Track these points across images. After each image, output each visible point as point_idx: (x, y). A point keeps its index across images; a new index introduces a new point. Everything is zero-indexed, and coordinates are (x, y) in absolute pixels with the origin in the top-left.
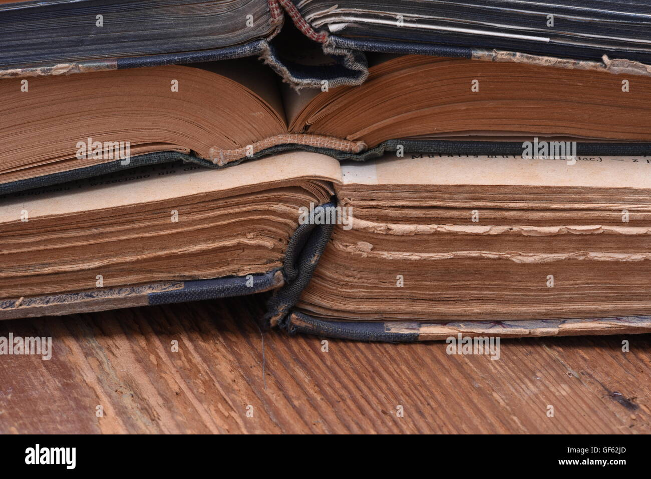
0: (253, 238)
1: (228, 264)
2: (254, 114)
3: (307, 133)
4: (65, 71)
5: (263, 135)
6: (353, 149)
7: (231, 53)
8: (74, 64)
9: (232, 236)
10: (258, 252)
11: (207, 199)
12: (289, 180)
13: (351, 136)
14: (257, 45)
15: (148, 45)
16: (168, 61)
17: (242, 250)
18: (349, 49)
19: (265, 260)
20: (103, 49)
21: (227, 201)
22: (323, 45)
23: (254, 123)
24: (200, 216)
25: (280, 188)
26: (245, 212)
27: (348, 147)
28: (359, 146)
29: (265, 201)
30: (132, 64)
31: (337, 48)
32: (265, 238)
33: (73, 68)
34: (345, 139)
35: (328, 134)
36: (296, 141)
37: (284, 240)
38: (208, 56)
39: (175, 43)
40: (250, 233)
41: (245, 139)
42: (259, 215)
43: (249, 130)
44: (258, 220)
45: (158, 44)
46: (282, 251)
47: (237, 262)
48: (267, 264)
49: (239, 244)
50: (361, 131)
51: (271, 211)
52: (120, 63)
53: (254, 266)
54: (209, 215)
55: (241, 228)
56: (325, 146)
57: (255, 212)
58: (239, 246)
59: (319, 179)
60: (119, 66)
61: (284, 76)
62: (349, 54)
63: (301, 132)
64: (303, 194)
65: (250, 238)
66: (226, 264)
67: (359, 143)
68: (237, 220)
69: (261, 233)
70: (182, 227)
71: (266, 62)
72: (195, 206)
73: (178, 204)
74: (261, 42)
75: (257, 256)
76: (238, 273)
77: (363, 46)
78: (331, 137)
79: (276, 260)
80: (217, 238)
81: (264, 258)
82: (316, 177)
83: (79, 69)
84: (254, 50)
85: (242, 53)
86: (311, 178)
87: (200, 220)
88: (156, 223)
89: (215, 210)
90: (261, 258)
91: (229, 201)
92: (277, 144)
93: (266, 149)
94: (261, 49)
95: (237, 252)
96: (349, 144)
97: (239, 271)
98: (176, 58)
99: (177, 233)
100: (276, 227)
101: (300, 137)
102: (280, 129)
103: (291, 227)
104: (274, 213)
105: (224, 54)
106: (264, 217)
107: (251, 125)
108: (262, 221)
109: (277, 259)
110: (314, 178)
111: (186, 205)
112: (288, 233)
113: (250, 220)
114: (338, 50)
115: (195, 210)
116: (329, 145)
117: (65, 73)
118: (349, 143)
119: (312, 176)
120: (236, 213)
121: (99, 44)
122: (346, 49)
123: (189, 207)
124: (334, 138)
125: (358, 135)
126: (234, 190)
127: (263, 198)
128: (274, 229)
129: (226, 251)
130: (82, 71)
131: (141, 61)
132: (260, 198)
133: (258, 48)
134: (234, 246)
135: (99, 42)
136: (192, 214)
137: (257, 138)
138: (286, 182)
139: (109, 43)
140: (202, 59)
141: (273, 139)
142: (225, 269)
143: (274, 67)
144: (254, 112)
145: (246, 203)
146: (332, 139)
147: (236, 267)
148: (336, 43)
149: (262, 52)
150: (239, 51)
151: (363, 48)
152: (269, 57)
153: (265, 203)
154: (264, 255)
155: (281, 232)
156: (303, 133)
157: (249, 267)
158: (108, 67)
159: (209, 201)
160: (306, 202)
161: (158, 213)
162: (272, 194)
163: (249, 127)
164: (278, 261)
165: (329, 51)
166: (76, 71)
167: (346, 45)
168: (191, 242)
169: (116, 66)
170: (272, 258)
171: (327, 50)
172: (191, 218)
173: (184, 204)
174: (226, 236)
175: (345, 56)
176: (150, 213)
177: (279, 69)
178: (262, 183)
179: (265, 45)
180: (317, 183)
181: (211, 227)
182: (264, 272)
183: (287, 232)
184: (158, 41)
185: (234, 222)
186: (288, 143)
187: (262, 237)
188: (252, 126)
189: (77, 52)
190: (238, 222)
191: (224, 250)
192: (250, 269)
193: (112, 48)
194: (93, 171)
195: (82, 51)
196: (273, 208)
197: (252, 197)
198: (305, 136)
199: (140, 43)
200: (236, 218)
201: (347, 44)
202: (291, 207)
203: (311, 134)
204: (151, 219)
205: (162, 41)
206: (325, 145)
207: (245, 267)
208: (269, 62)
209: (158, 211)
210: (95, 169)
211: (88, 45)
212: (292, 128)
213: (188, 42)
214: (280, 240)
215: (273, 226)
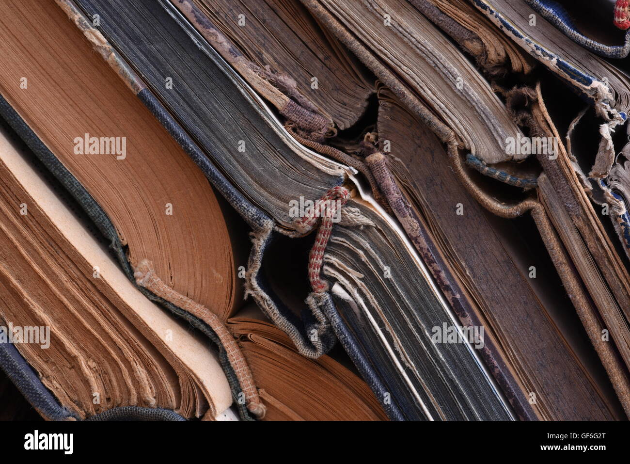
0: (91, 369)
1: (46, 362)
2: (214, 271)
3: (238, 343)
4: (97, 42)
5: (202, 299)
6: (251, 403)
7: (237, 198)
8: (111, 47)
9: (78, 345)
10: (80, 385)
11: (99, 287)
12: (177, 360)
13: (264, 392)
14: (263, 218)
15: (184, 110)
16: (183, 140)
17: (71, 367)
18: (329, 322)
19: (76, 398)
20: (148, 68)
21: (110, 310)
22: (313, 293)
23: (206, 280)
24: (77, 294)
25: (163, 357)
26: (112, 340)
27: (251, 397)
28: (259, 408)
29: (136, 353)
30: (152, 106)
31: (320, 307)
32: (100, 381)
33: (105, 49)
34: (257, 388)
35: (252, 366)
36: (221, 336)
37: (112, 402)
38: (217, 177)
39: (207, 135)
40: (94, 361)
41: (183, 285)
42: (119, 357)
43: (195, 282)
44: (113, 359)
45: (193, 119)
46: (98, 410)
47: (55, 369)
48: (74, 403)
49: (75, 358)
50: (277, 400)
51: (131, 366)
52: (145, 92)
53: (62, 390)
54: (85, 302)
55: (93, 349)
56: (237, 371)
57: (119, 350)
58: (73, 359)
59: (202, 388)
60: (141, 93)
61: (250, 269)
62: (324, 325)
63: (236, 335)
64: (172, 386)
65: (89, 366)
66: (45, 360)
67: (261, 406)
68: (98, 336)
69: (102, 374)
70: (53, 282)
71: (253, 241)
72: (83, 280)
73: (74, 259)
74: (269, 220)
75: (75, 386)
76: (44, 378)
77: (343, 333)
78: (250, 371)
79: (84, 410)
80: (66, 329)
81: (78, 396)
82: (201, 383)
83: (108, 57)
84: (257, 219)
85: (245, 208)
86: (196, 381)
87: (73, 296)
88: (41, 251)
89: (92, 305)
90: (76, 391)
91: (112, 312)
92: (205, 320)
93: (190, 314)
94: (262, 226)
95: (65, 362)
96: (254, 395)
97: (47, 377)
98: (192, 146)
99: (44, 282)
100: (119, 385)
101: (229, 337)
102: (222, 312)
103: (129, 400)
104: (131, 370)
105: (230, 192)
106: (120, 363)
107: (202, 278)
108: (115, 365)
109: (86, 410)
110: (198, 384)
111: (78, 268)
112: (121, 402)
113: (107, 351)
114: (319, 311)
115: (80, 283)
116: (240, 374)
117: (95, 44)
118: (256, 395)
119: (198, 379)
120: (104, 330)
121: (149, 60)
122: (327, 318)
123: (79, 274)
124: (251, 375)
125: (270, 399)
126: (128, 308)
127: (138, 348)
128: (115, 383)
129: (58, 350)
130: (109, 60)
131: (162, 113)
132: (136, 344)
133: (262, 221)
134: (69, 354)
135: (152, 59)
136: (74, 283)
137: (194, 296)
138: (173, 358)
139: (158, 70)
140: (209, 173)
141: (205, 312)
142: (40, 361)
143: (254, 252)
144: (217, 271)
145: (120, 333)
146: (249, 373)
147: (49, 372)
148: (326, 303)
149: (260, 230)
150: (245, 204)
151: (341, 334)
152: (262, 241)
153: (135, 354)
154: (81, 392)
155: (118, 393)
156: (235, 338)
157: (58, 386)
158: (132, 83)
159: (98, 291)
160: (166, 395)
161: (52, 246)
162: (148, 354)
163: (199, 279)
164: (85, 412)
165: (311, 303)
166: (104, 54)
167: (330, 315)
168: (44, 305)
169: (139, 91)
170: (83, 404)
171: (311, 301)
172: (69, 285)
173: (78, 265)
174: (73, 338)
175: (319, 323)
176: (46, 236)
177: (255, 258)
178: (155, 333)
179: (270, 226)
180: (196, 390)
181: (73, 315)
182: (63, 405)
183: (122, 400)
184: (196, 118)
185: (94, 335)
186: (214, 330)
187: (99, 377)
188: (202, 282)
189: (125, 43)
190: (97, 339)
191: (58, 347)
192: (57, 388)
193: (155, 77)
194: (42, 152)
195: (130, 48)
196: (135, 365)
197: (132, 335)
198: (233, 342)
199: (181, 101)
200: (99, 334)
201: (332, 316)
202: (149, 384)
203: (240, 347)
204: (41, 243)
205: (198, 121)
206: (239, 370)
207: (55, 382)
208: (256, 243)
209: (53, 244)
210: (46, 153)
211: (141, 50)
212: (234, 322)
213: (218, 147)
214: (108, 399)
215: (117, 381)
